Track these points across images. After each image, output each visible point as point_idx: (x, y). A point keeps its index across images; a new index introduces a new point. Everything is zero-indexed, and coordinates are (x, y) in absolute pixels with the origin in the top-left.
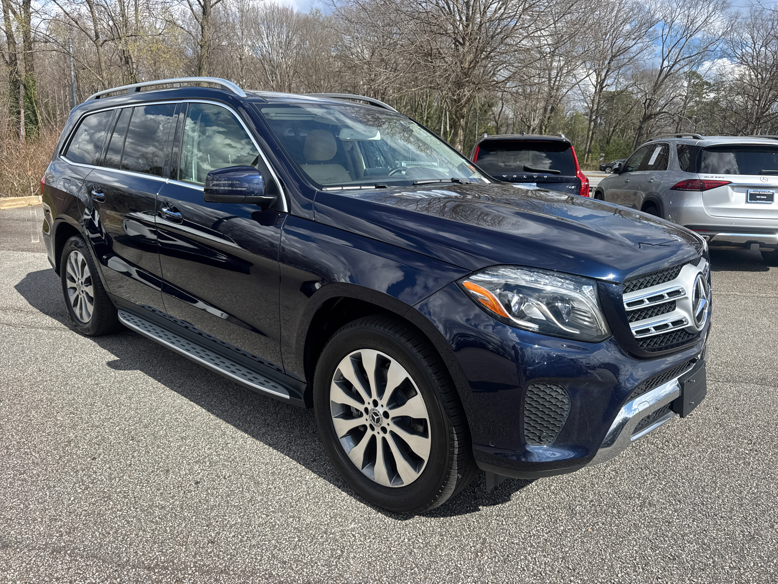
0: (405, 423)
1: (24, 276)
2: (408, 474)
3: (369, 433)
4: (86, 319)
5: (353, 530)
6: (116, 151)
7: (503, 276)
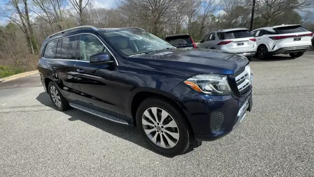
0: (169, 129)
1: (38, 95)
2: (172, 144)
3: (157, 133)
4: (60, 106)
5: (157, 164)
6: (59, 53)
7: (197, 78)
